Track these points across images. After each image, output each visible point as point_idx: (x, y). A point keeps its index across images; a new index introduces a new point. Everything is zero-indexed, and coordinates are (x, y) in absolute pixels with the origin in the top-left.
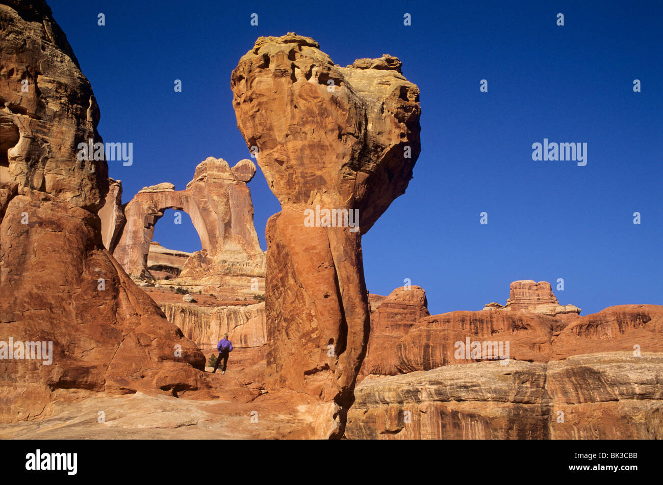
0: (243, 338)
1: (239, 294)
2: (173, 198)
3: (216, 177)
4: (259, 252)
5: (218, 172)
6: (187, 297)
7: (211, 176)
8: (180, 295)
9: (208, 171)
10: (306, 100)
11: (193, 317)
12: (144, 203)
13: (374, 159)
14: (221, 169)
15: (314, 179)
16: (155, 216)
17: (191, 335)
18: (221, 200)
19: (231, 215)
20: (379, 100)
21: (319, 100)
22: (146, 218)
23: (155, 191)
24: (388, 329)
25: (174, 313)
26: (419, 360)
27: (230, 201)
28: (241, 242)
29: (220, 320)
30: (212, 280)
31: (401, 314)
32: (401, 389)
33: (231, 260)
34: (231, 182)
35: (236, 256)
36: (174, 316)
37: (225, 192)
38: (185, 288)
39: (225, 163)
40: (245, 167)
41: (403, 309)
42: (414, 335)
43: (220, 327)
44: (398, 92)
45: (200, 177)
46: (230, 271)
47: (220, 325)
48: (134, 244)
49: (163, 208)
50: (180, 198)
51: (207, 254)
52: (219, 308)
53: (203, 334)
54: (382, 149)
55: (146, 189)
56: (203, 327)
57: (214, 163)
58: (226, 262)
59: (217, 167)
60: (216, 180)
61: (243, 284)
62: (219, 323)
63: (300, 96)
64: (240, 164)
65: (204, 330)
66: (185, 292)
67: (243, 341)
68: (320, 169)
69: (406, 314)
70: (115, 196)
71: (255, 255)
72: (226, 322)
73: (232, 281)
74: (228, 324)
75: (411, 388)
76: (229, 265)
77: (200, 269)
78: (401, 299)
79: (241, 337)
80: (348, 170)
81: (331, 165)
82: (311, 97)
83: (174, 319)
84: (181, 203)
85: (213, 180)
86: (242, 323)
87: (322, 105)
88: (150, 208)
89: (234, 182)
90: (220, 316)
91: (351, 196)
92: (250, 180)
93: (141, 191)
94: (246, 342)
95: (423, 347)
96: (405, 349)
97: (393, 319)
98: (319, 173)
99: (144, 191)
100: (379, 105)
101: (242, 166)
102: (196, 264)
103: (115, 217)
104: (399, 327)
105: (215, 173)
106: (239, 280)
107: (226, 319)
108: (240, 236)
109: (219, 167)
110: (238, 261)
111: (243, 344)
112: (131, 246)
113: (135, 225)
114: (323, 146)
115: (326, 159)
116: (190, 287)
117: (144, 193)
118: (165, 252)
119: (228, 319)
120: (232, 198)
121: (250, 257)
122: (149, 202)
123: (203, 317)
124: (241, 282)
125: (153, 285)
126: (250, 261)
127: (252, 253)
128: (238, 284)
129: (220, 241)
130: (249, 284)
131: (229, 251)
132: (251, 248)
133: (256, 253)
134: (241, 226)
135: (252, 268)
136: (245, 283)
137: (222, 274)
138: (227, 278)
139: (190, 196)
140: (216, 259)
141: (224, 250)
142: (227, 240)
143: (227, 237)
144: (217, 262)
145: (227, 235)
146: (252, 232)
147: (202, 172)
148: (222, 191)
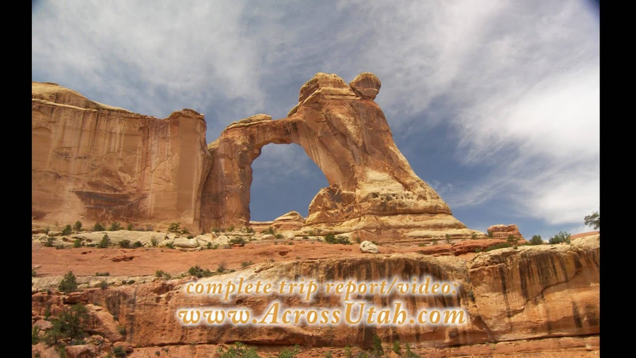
3: (333, 93)
4: (417, 180)
5: (335, 87)
7: (327, 92)
9: (322, 86)
12: (235, 139)
14: (338, 84)
18: (348, 119)
19: (363, 137)
22: (241, 156)
27: (358, 121)
28: (386, 168)
30: (362, 223)
33: (384, 192)
34: (354, 98)
35: (388, 187)
37: (349, 110)
39: (340, 78)
40: (366, 81)
45: (309, 98)
46: (385, 208)
47: (505, 288)
50: (284, 127)
51: (341, 190)
55: (235, 124)
57: (326, 79)
58: (377, 196)
59: (331, 82)
60: (334, 97)
61: (409, 224)
64: (359, 77)
71: (413, 184)
73: (392, 221)
76: (382, 199)
79: (576, 311)
84: (287, 133)
85: (331, 97)
88: (244, 144)
89: (358, 98)
93: (230, 127)
99: (233, 126)
101: (363, 79)
102: (328, 204)
103: (200, 158)
106: (401, 219)
107: (517, 274)
108: (383, 162)
109: (334, 82)
110: (394, 192)
112: (225, 193)
120: (360, 118)
121: (406, 187)
122: (242, 137)
124: (404, 221)
126: (407, 192)
127: (408, 181)
128: (402, 224)
129: (359, 169)
130: (417, 224)
131: (375, 180)
132: (405, 175)
133: (414, 181)
134: (380, 149)
135: (414, 201)
136: (411, 223)
137: (375, 212)
138: (384, 219)
139: (300, 122)
140: (359, 193)
141: (369, 180)
142: (366, 168)
143: (366, 164)
144: (363, 197)
145: (365, 161)
146: (399, 155)
147: (310, 92)
148: (345, 109)
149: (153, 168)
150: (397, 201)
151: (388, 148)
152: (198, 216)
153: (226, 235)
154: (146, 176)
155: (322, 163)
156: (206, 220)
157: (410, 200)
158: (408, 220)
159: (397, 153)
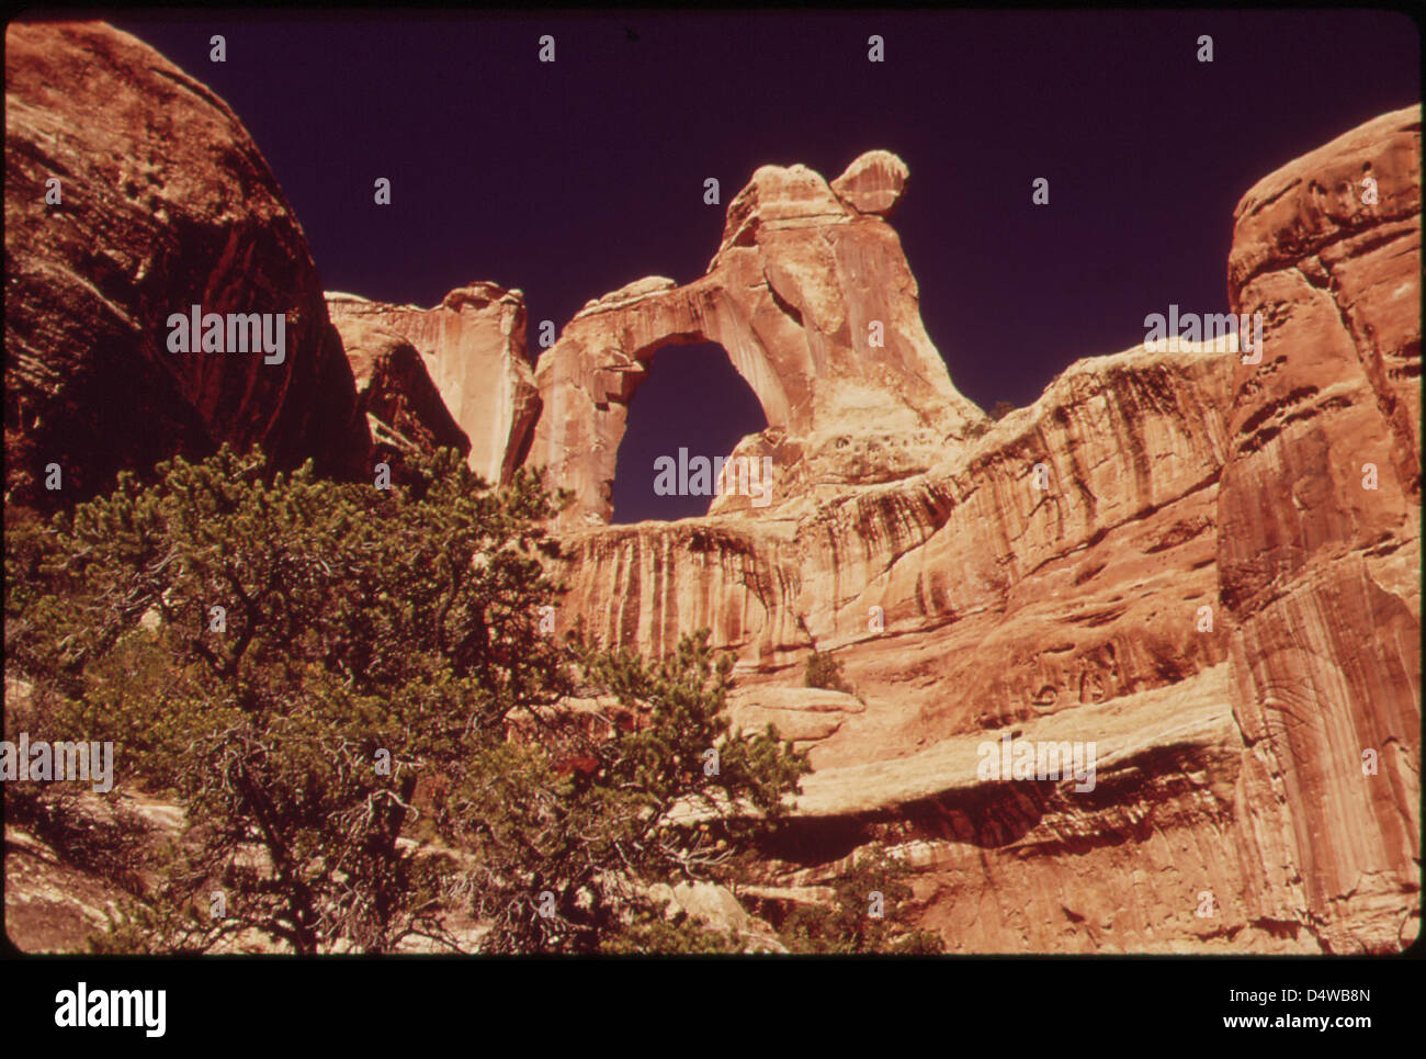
0: (926, 587)
2: (671, 310)
3: (788, 213)
4: (951, 400)
5: (793, 198)
7: (773, 214)
9: (764, 202)
11: (738, 558)
12: (587, 341)
14: (802, 191)
16: (625, 373)
17: (736, 621)
18: (810, 272)
19: (847, 310)
22: (599, 380)
23: (619, 304)
25: (671, 555)
27: (840, 275)
28: (888, 380)
29: (834, 545)
33: (863, 434)
34: (833, 220)
35: (878, 421)
36: (672, 566)
37: (820, 249)
39: (813, 175)
40: (873, 172)
43: (837, 571)
45: (742, 229)
46: (863, 469)
47: (836, 562)
48: (570, 458)
50: (691, 304)
51: (786, 437)
53: (779, 614)
55: (594, 305)
56: (777, 588)
57: (777, 179)
58: (846, 442)
59: (787, 188)
60: (789, 223)
62: (831, 559)
64: (856, 167)
65: (779, 599)
67: (928, 602)
70: (507, 331)
71: (938, 411)
72: (858, 550)
74: (867, 556)
76: (857, 449)
79: (919, 588)
83: (671, 576)
84: (695, 319)
85: (780, 224)
86: (919, 538)
88: (607, 351)
89: (846, 220)
90: (830, 530)
93: (582, 315)
94: (939, 602)
99: (588, 311)
101: (864, 172)
103: (511, 390)
105: (784, 203)
107: (854, 536)
108: (882, 365)
109: (794, 188)
111: (932, 612)
112: (562, 465)
113: (570, 405)
117: (588, 316)
119: (862, 534)
120: (843, 266)
121: (925, 418)
122: (603, 337)
126: (925, 430)
127: (929, 405)
129: (821, 387)
131: (852, 409)
132: (924, 391)
133: (941, 403)
135: (934, 449)
137: (840, 479)
139: (718, 289)
140: (811, 440)
141: (836, 410)
142: (841, 382)
143: (840, 374)
144: (817, 446)
145: (842, 368)
146: (919, 347)
147: (743, 216)
148: (811, 248)
150: (891, 451)
151: (897, 330)
157: (926, 447)
159: (915, 342)
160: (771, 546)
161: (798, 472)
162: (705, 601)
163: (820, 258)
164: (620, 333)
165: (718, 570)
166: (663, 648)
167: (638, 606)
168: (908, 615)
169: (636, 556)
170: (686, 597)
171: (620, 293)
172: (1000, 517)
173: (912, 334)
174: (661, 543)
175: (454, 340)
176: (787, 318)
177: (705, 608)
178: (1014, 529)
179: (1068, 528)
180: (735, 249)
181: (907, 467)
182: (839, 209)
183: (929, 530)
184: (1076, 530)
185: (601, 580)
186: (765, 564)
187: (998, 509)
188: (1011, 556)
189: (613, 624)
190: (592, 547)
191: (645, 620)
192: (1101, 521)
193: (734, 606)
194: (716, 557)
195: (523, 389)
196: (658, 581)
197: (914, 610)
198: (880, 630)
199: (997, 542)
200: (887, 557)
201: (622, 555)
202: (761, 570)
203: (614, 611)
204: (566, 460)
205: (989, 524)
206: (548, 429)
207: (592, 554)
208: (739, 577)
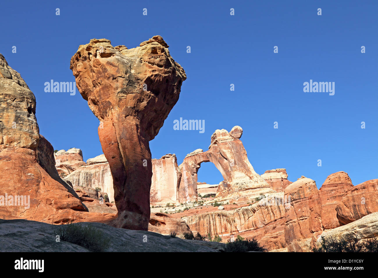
0: (254, 224)
1: (249, 200)
2: (203, 156)
3: (222, 140)
4: (255, 174)
5: (223, 136)
6: (221, 207)
7: (219, 139)
8: (216, 207)
9: (217, 137)
10: (96, 67)
11: (225, 217)
12: (188, 162)
13: (137, 86)
14: (224, 134)
15: (106, 104)
16: (196, 168)
17: (226, 227)
18: (228, 151)
19: (235, 158)
20: (138, 58)
21: (101, 65)
22: (192, 170)
23: (193, 155)
24: (329, 200)
25: (215, 217)
26: (352, 215)
27: (232, 150)
28: (243, 171)
29: (239, 216)
30: (232, 195)
31: (335, 190)
32: (342, 235)
33: (240, 182)
34: (230, 140)
35: (243, 179)
36: (215, 219)
37: (229, 146)
38: (219, 203)
39: (225, 131)
40: (236, 130)
41: (335, 187)
42: (345, 200)
43: (240, 220)
44: (150, 51)
45: (214, 142)
46: (241, 188)
47: (240, 218)
49: (199, 162)
50: (207, 155)
51: (227, 182)
52: (237, 209)
53: (232, 226)
54: (142, 80)
56: (232, 222)
57: (219, 133)
58: (238, 184)
59: (221, 134)
62: (239, 218)
63: (94, 66)
64: (233, 129)
65: (232, 223)
66: (219, 205)
68: (108, 98)
69: (338, 189)
70: (174, 163)
71: (253, 177)
72: (243, 217)
73: (244, 194)
74: (244, 218)
75: (348, 233)
76: (240, 185)
77: (225, 191)
78: (333, 181)
79: (253, 224)
80: (121, 95)
81: (112, 95)
82: (98, 65)
83: (215, 221)
84: (208, 158)
86: (252, 215)
87: (103, 67)
88: (192, 164)
89: (233, 140)
91: (125, 107)
92: (241, 136)
93: (186, 157)
94: (256, 226)
95: (352, 207)
96: (341, 210)
97: (330, 194)
98: (108, 100)
99: (188, 156)
100: (138, 60)
101: (235, 130)
102: (223, 188)
103: (176, 174)
104: (336, 198)
105: (221, 137)
107: (242, 215)
108: (242, 168)
110: (245, 182)
113: (187, 175)
114: (107, 86)
115: (110, 92)
116: (222, 202)
117: (188, 157)
118: (209, 187)
119: (243, 214)
120: (233, 149)
121: (251, 178)
122: (191, 161)
123: (230, 217)
124: (248, 193)
125: (202, 205)
126: (251, 180)
127: (251, 176)
128: (247, 194)
129: (232, 173)
130: (253, 193)
131: (238, 177)
132: (250, 173)
133: (253, 175)
134: (241, 163)
135: (253, 184)
136: (251, 193)
137: (237, 191)
138: (241, 192)
139: (211, 153)
140: (232, 183)
141: (236, 178)
142: (236, 172)
143: (235, 170)
144: (233, 185)
145: (235, 169)
146: (248, 164)
147: (214, 139)
148: (227, 146)
149: (158, 180)
150: (246, 185)
151: (244, 161)
152: (178, 198)
153: (186, 206)
154: (156, 184)
155: (221, 170)
156: (181, 199)
158: (250, 192)
159: (247, 164)
160: (230, 215)
161: (230, 189)
162: (221, 224)
163: (229, 148)
164: (194, 160)
165: (222, 219)
166: (215, 232)
167: (211, 226)
168: (252, 227)
169: (209, 218)
170: (218, 224)
171: (193, 152)
172: (263, 214)
173: (247, 162)
174: (213, 216)
175: (164, 165)
176: (225, 159)
177: (221, 226)
178: (265, 217)
179: (272, 218)
180: (213, 145)
181: (248, 188)
182: (231, 138)
183: (253, 214)
184: (273, 219)
185: (204, 222)
186: (229, 218)
187: (262, 213)
188: (265, 220)
189: (207, 229)
190: (202, 217)
191: (212, 228)
192: (276, 218)
193: (225, 225)
194: (221, 217)
195: (178, 173)
196: (213, 222)
197: (252, 226)
198: (248, 230)
199: (263, 218)
200: (247, 218)
201: (207, 218)
202: (229, 219)
203: (207, 227)
204: (188, 186)
205: (261, 215)
206: (184, 180)
207: (202, 218)
208: (226, 220)
